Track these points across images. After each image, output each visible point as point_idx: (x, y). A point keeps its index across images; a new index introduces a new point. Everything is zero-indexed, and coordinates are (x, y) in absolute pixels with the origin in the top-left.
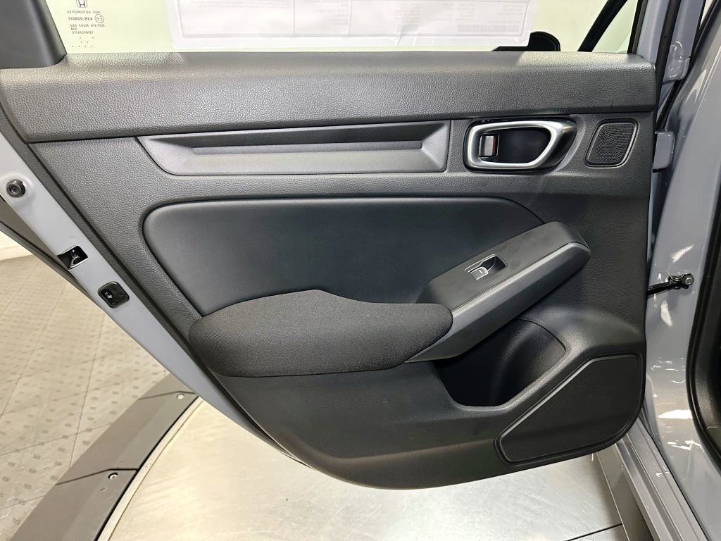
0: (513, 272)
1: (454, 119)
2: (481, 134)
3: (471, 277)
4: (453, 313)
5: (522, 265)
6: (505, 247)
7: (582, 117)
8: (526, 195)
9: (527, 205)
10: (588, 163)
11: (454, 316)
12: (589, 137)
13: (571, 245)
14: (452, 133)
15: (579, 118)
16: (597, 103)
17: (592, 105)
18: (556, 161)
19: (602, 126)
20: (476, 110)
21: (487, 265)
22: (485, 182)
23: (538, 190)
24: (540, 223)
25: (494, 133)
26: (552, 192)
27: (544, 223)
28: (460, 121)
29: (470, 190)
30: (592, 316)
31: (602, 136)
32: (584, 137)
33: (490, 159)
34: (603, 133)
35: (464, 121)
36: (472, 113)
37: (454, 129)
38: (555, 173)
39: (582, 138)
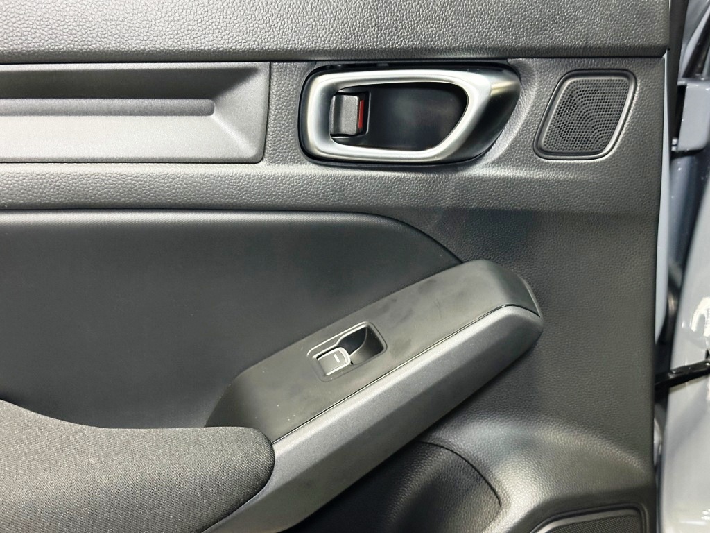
0: (397, 361)
1: (278, 61)
2: (332, 93)
3: (318, 369)
4: (275, 447)
5: (414, 348)
6: (385, 308)
7: (531, 63)
8: (426, 211)
9: (428, 229)
10: (541, 151)
11: (277, 454)
12: (545, 102)
13: (506, 312)
14: (274, 88)
15: (525, 66)
16: (559, 38)
17: (548, 43)
18: (482, 147)
19: (569, 82)
20: (321, 45)
21: (350, 343)
22: (342, 184)
23: (446, 202)
24: (454, 261)
25: (361, 91)
26: (473, 205)
27: (461, 262)
28: (289, 65)
29: (312, 201)
30: (555, 436)
31: (569, 103)
32: (534, 103)
33: (353, 140)
34: (570, 95)
35: (298, 64)
36: (313, 52)
37: (279, 82)
38: (478, 171)
39: (530, 103)
